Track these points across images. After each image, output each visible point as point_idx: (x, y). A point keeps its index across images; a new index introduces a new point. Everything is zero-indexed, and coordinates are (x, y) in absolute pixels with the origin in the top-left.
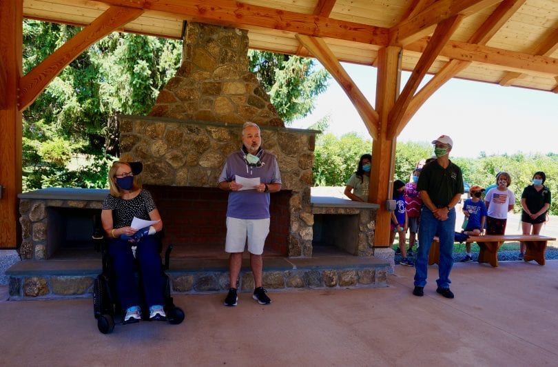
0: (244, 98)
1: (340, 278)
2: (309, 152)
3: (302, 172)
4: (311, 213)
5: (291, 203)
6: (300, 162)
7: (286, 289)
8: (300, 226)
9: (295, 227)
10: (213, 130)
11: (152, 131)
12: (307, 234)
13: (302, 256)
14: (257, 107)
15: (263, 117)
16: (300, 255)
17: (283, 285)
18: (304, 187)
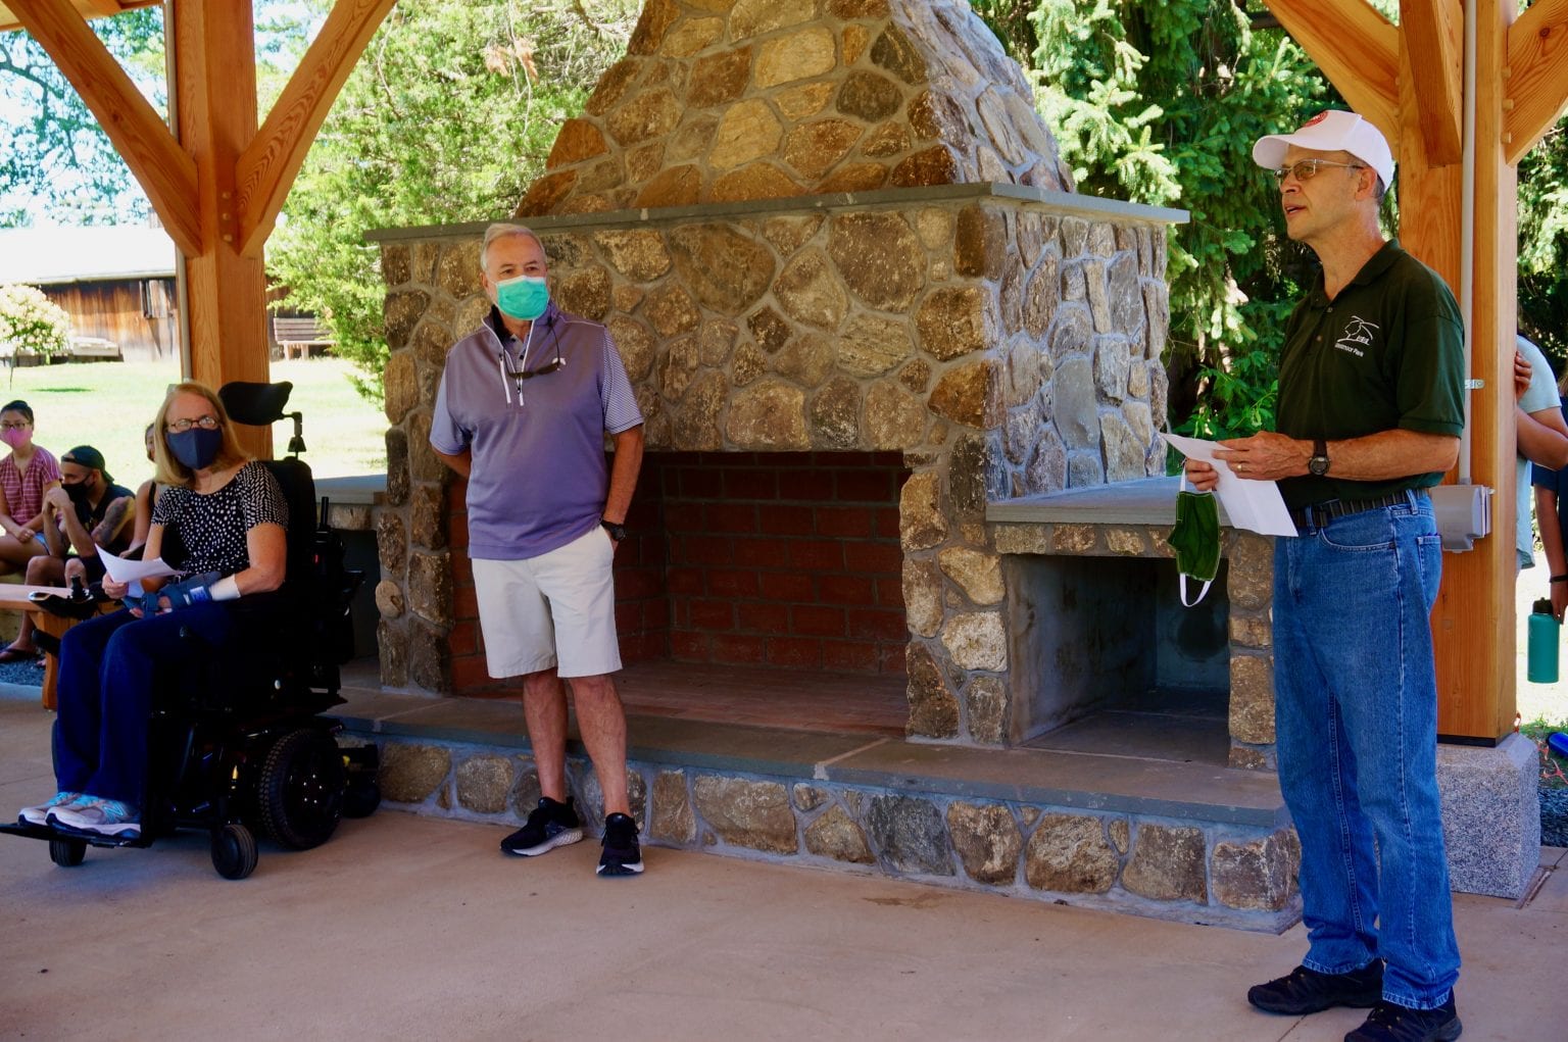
0: (822, 90)
1: (1026, 850)
2: (958, 281)
3: (938, 372)
4: (988, 549)
5: (905, 506)
6: (923, 329)
7: (803, 860)
8: (942, 605)
9: (920, 609)
10: (613, 242)
11: (452, 271)
12: (974, 644)
13: (962, 740)
14: (862, 115)
15: (873, 153)
16: (952, 733)
17: (789, 837)
18: (954, 436)
